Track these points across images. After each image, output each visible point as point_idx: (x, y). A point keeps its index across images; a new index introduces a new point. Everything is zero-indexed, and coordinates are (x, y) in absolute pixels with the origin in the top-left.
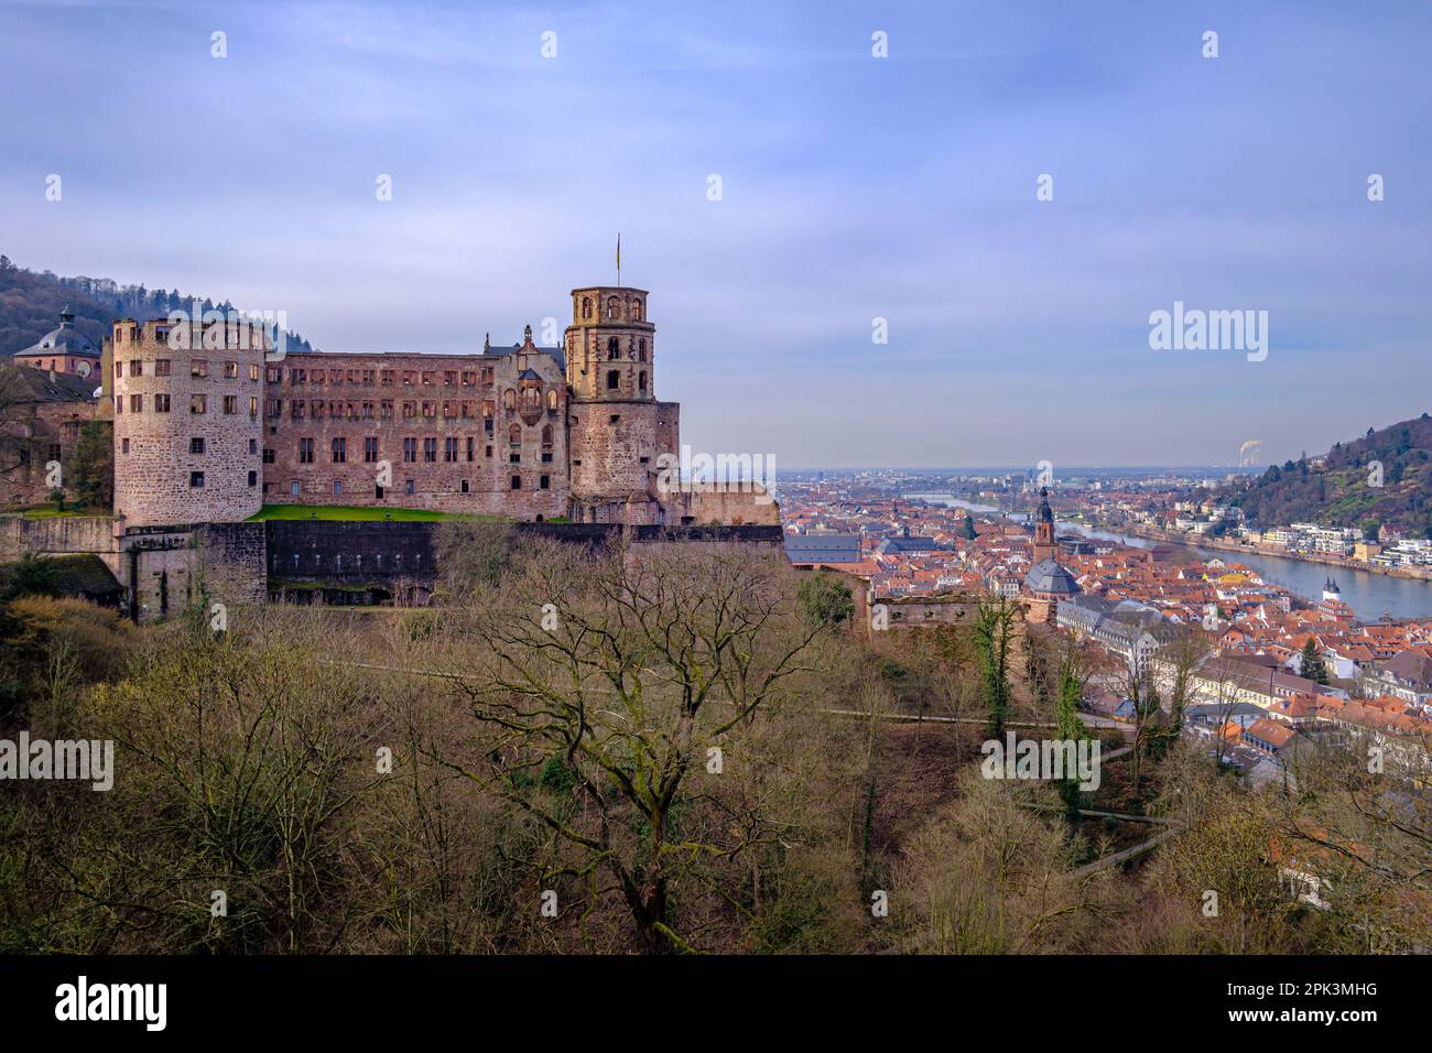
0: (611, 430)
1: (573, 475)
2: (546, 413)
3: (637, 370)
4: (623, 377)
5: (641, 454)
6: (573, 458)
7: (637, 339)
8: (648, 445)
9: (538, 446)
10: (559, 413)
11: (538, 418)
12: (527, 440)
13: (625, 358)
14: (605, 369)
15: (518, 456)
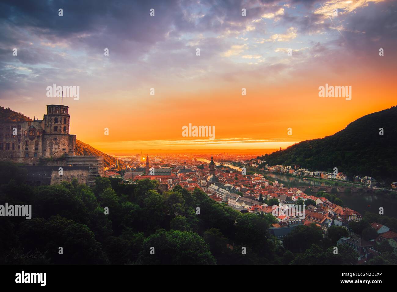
0: (54, 142)
1: (44, 153)
2: (36, 137)
3: (63, 126)
4: (59, 128)
5: (63, 148)
6: (44, 149)
7: (63, 119)
8: (65, 146)
9: (34, 146)
10: (40, 137)
11: (34, 138)
12: (30, 144)
13: (59, 123)
14: (53, 126)
15: (28, 148)
